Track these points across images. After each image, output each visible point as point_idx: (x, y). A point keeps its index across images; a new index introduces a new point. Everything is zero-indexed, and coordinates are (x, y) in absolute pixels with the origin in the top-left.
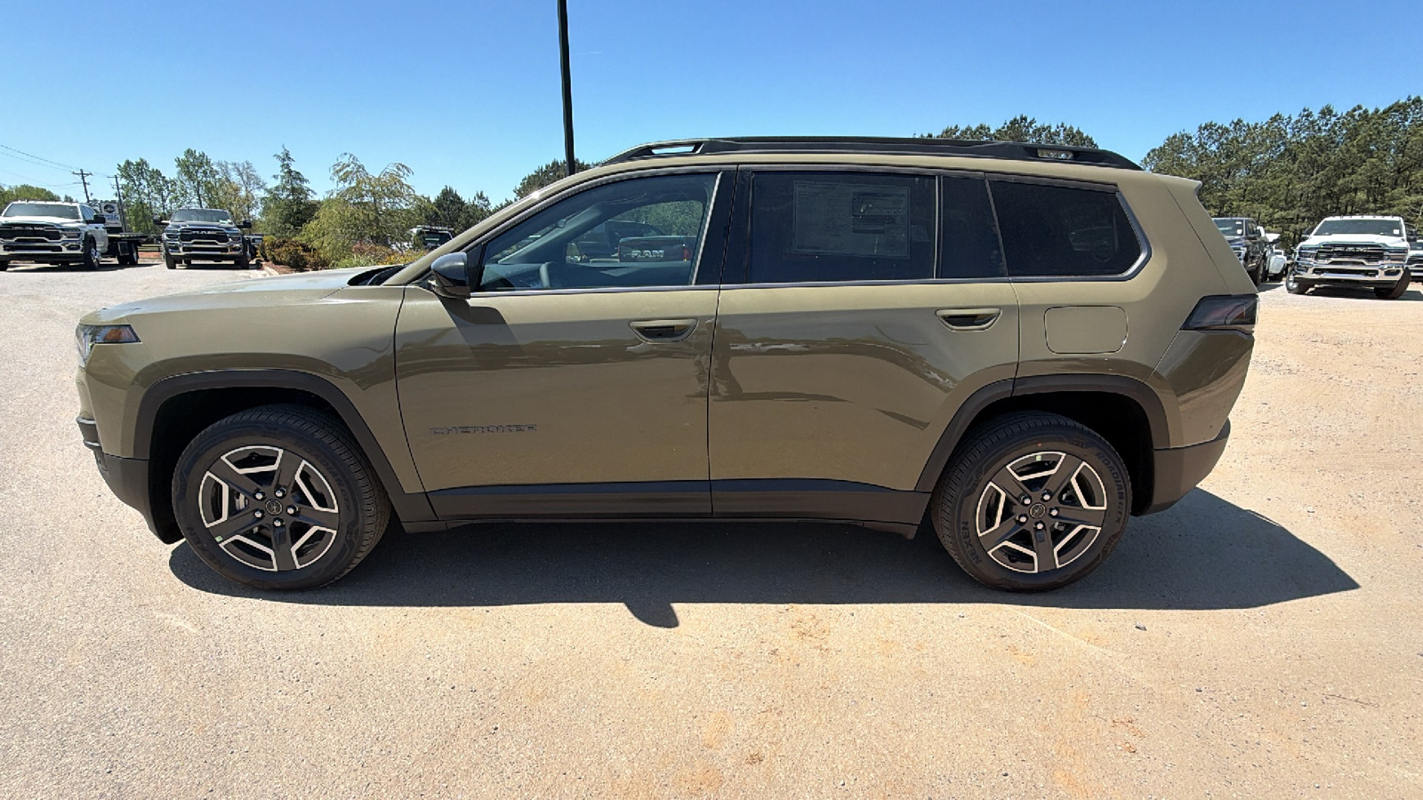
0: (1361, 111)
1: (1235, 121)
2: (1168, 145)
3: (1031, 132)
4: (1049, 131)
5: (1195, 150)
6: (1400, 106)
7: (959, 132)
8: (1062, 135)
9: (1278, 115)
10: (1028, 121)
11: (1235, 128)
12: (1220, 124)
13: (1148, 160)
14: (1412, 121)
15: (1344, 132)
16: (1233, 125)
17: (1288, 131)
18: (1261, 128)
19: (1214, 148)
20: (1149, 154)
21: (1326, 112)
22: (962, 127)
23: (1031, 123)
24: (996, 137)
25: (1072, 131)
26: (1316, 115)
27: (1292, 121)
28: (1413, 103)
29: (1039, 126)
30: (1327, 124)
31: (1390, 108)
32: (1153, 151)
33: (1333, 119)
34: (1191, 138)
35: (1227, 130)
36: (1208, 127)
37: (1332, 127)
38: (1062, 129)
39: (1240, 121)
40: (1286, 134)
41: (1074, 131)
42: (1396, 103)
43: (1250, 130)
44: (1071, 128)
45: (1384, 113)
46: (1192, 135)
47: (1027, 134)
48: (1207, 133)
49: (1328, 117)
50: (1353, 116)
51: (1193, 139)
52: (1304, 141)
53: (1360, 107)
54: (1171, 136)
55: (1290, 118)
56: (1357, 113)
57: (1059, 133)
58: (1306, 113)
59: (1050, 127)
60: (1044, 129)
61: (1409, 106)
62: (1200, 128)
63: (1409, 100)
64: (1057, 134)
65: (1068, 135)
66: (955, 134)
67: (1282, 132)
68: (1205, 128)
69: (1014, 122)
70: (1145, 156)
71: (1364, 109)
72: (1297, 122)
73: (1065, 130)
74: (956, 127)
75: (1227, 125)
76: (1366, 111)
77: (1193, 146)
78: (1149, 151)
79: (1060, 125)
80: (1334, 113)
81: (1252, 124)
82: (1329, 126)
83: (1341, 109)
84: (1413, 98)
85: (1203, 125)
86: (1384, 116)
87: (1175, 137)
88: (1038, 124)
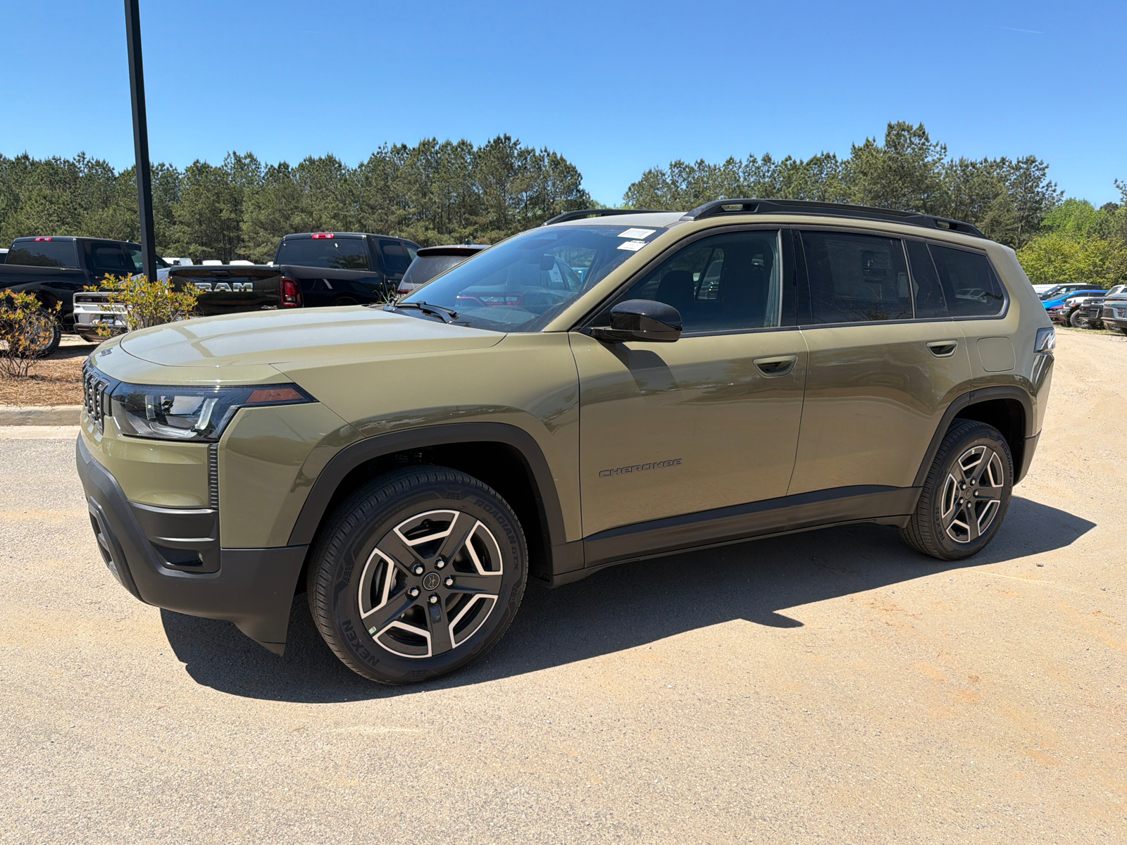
0: (791, 162)
1: (699, 161)
2: (646, 181)
3: (516, 154)
4: (534, 155)
5: (669, 187)
6: (817, 160)
7: (438, 146)
8: (546, 160)
9: (731, 159)
10: (513, 141)
11: (699, 167)
12: (686, 163)
13: (630, 194)
14: (827, 174)
15: (781, 179)
16: (697, 165)
17: (741, 174)
18: (720, 170)
19: (684, 186)
20: (630, 189)
21: (767, 160)
22: (441, 141)
23: (515, 144)
24: (480, 157)
25: (556, 157)
26: (760, 162)
27: (743, 166)
28: (825, 158)
29: (523, 148)
30: (768, 171)
31: (811, 161)
32: (633, 185)
33: (773, 167)
34: (664, 175)
35: (692, 170)
36: (678, 164)
37: (772, 174)
38: (546, 154)
39: (702, 162)
40: (739, 177)
41: (559, 158)
42: (815, 157)
43: (712, 170)
44: (554, 154)
45: (808, 164)
46: (665, 172)
47: (512, 155)
48: (677, 171)
49: (768, 164)
50: (786, 165)
51: (667, 176)
52: (752, 185)
53: (790, 158)
54: (647, 171)
55: (740, 162)
56: (788, 163)
57: (543, 157)
58: (752, 159)
59: (533, 150)
60: (529, 153)
61: (823, 161)
62: (671, 165)
63: (823, 155)
64: (542, 159)
65: (553, 161)
66: (433, 147)
67: (736, 176)
68: (675, 166)
69: (498, 140)
70: (627, 190)
71: (793, 159)
72: (747, 166)
73: (548, 155)
74: (434, 140)
75: (692, 164)
76: (794, 162)
77: (667, 183)
78: (630, 185)
79: (543, 149)
80: (772, 161)
81: (712, 165)
82: (770, 173)
83: (778, 158)
84: (825, 153)
85: (673, 163)
86: (808, 167)
87: (650, 172)
88: (522, 146)
